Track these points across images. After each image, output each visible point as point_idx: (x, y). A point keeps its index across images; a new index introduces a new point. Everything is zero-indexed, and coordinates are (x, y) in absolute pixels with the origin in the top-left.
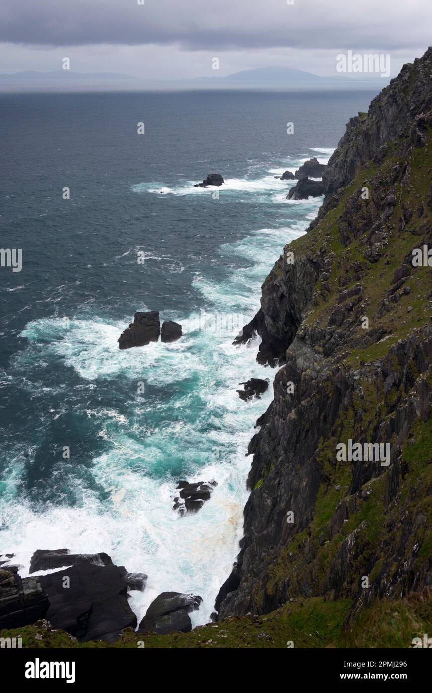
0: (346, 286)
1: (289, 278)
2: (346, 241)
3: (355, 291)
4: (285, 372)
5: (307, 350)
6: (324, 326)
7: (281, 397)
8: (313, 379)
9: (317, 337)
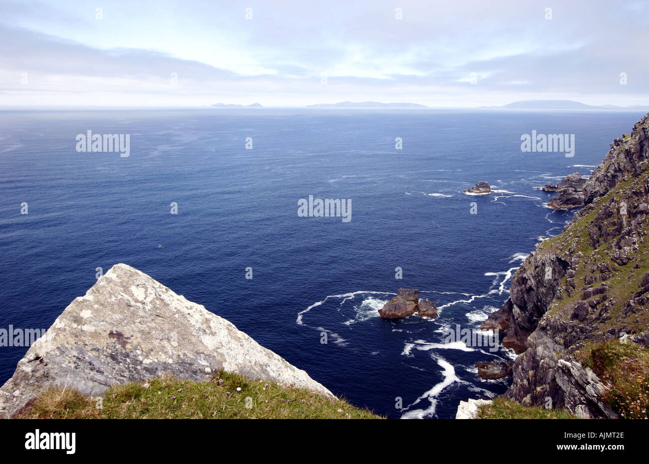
0: (592, 284)
1: (537, 273)
2: (595, 243)
3: (600, 289)
4: (525, 357)
5: (547, 340)
6: (566, 320)
7: (519, 381)
8: (550, 368)
9: (558, 328)
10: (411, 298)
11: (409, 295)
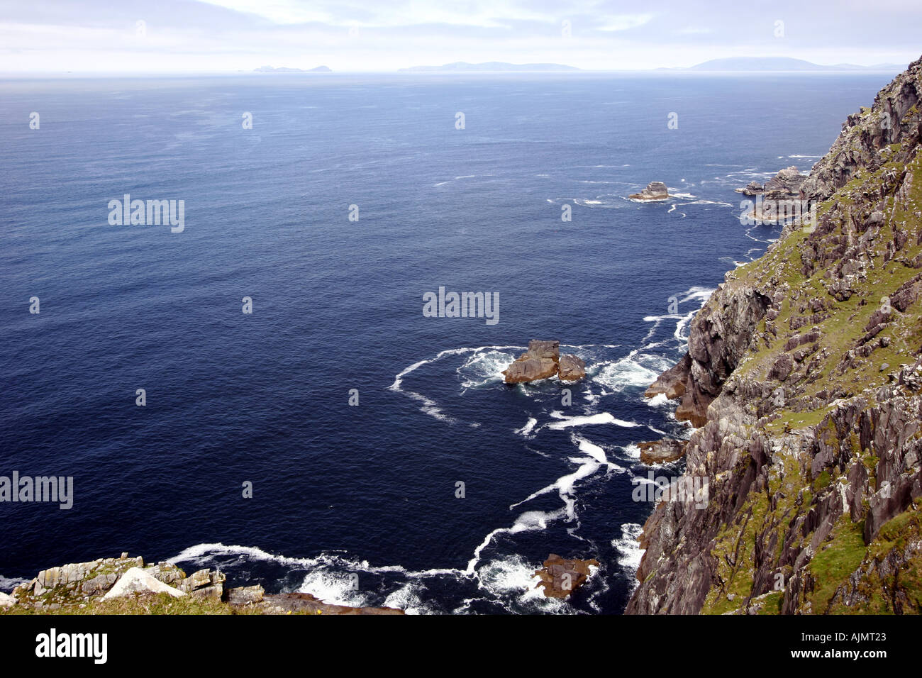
0: (799, 330)
1: (727, 315)
2: (808, 270)
3: (810, 336)
4: (703, 434)
5: (735, 409)
6: (763, 381)
7: (694, 465)
8: (736, 447)
9: (750, 392)
10: (549, 354)
11: (545, 349)
